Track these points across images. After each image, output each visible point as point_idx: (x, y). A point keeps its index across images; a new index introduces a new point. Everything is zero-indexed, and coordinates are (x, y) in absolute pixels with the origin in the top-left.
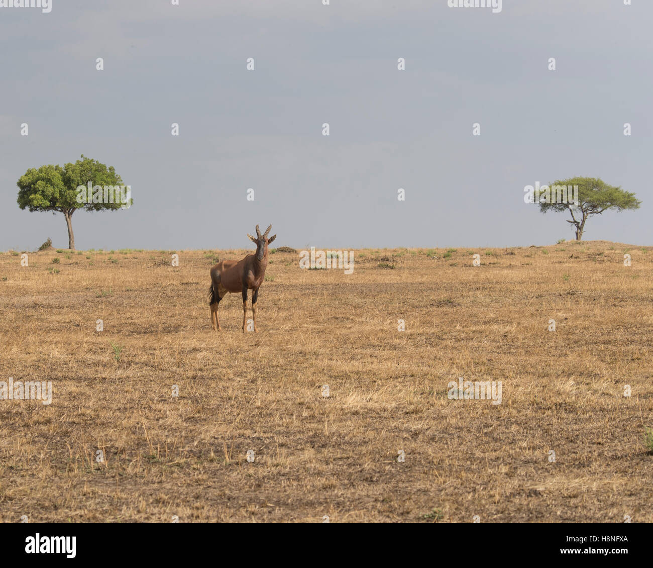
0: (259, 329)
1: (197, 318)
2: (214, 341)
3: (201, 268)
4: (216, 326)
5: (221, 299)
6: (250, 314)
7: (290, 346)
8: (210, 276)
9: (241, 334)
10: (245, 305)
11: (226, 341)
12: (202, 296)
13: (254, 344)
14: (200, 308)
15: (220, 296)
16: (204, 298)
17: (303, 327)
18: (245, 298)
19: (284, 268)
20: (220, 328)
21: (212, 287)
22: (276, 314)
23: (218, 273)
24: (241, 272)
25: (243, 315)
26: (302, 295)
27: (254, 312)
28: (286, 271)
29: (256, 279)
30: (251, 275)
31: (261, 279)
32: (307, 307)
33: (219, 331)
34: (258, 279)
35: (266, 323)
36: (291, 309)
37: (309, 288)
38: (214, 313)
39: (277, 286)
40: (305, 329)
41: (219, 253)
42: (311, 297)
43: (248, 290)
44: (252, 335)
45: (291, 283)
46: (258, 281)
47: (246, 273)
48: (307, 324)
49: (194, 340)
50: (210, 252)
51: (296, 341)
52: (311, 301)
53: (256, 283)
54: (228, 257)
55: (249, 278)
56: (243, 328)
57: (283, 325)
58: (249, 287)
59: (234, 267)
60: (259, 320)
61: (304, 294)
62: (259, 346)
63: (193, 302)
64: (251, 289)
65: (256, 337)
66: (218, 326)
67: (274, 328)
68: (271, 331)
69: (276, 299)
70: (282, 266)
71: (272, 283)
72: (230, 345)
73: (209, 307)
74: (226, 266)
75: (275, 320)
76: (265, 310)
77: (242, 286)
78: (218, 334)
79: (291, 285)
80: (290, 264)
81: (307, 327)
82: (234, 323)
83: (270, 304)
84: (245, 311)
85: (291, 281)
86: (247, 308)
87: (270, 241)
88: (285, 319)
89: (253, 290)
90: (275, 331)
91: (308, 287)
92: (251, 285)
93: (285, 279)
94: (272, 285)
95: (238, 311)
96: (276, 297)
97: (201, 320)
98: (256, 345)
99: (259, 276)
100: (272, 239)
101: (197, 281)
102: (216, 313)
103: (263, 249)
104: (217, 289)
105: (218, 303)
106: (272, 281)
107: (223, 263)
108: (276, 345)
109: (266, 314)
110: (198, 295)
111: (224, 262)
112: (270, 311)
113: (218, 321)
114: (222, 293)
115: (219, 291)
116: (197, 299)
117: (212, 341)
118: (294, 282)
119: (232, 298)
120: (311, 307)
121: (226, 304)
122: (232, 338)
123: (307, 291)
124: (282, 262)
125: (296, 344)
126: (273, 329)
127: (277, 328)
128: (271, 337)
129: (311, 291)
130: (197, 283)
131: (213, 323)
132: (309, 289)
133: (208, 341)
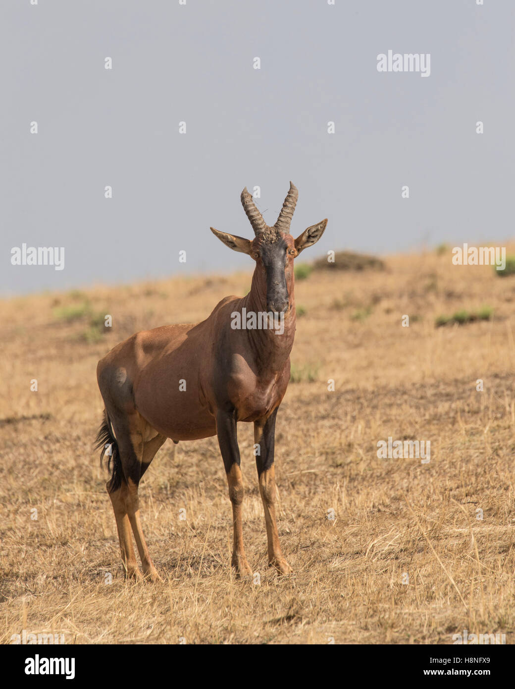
0: (293, 559)
1: (64, 544)
2: (139, 618)
3: (50, 358)
4: (137, 565)
5: (145, 467)
6: (252, 508)
7: (412, 609)
8: (97, 392)
9: (230, 585)
10: (233, 480)
11: (182, 615)
12: (72, 463)
13: (280, 614)
14: (69, 505)
15: (140, 458)
16: (80, 466)
17: (447, 536)
18: (231, 456)
19: (350, 331)
20: (154, 571)
21: (106, 428)
22: (345, 500)
23: (123, 375)
24: (207, 366)
25: (231, 516)
26: (429, 422)
27: (267, 501)
28: (356, 341)
29: (262, 383)
30: (245, 373)
31: (278, 382)
32: (453, 464)
33: (150, 580)
34: (268, 383)
35: (314, 534)
36: (396, 477)
37: (448, 395)
38: (127, 517)
39: (336, 398)
40: (454, 543)
41: (109, 300)
42: (462, 425)
43: (240, 425)
44: (271, 583)
45: (383, 382)
46: (270, 391)
47: (226, 367)
48: (460, 523)
49: (67, 621)
50: (76, 297)
51: (428, 588)
52: (461, 439)
53: (266, 397)
54: (139, 307)
55: (237, 384)
56: (235, 563)
57: (374, 535)
58: (242, 412)
59: (179, 349)
60: (286, 526)
61: (436, 418)
62: (300, 619)
63: (44, 484)
64: (247, 420)
65: (286, 587)
66: (145, 563)
67: (344, 550)
68: (336, 564)
69: (336, 444)
70: (340, 324)
71: (314, 389)
72: (196, 626)
73: (107, 497)
74: (148, 348)
75: (343, 523)
76: (302, 488)
77: (216, 413)
78: (147, 592)
79: (381, 391)
80: (368, 312)
81: (460, 536)
82: (197, 547)
83: (319, 466)
84: (235, 502)
85: (380, 373)
86: (241, 492)
87: (299, 244)
88: (377, 512)
89: (257, 425)
90: (348, 562)
91: (442, 388)
92: (248, 407)
93: (358, 369)
94: (316, 399)
95: (209, 503)
96: (337, 440)
97: (82, 548)
98: (289, 618)
99: (273, 373)
100: (312, 236)
101: (44, 409)
102: (133, 520)
103: (283, 273)
104: (126, 433)
105: (137, 482)
106: (312, 380)
107: (139, 340)
108: (360, 609)
109: (307, 504)
110: (56, 458)
111: (143, 335)
112: (321, 489)
113: (144, 544)
114: (146, 444)
115: (135, 440)
116: (57, 473)
117: (132, 617)
118: (392, 377)
119: (179, 458)
120: (468, 461)
121: (163, 480)
122: (201, 600)
123: (443, 407)
124: (337, 307)
125: (431, 598)
126: (340, 554)
127: (356, 549)
128: (337, 582)
129: (458, 404)
130: (46, 417)
131: (125, 554)
132: (448, 397)
133: (119, 621)
